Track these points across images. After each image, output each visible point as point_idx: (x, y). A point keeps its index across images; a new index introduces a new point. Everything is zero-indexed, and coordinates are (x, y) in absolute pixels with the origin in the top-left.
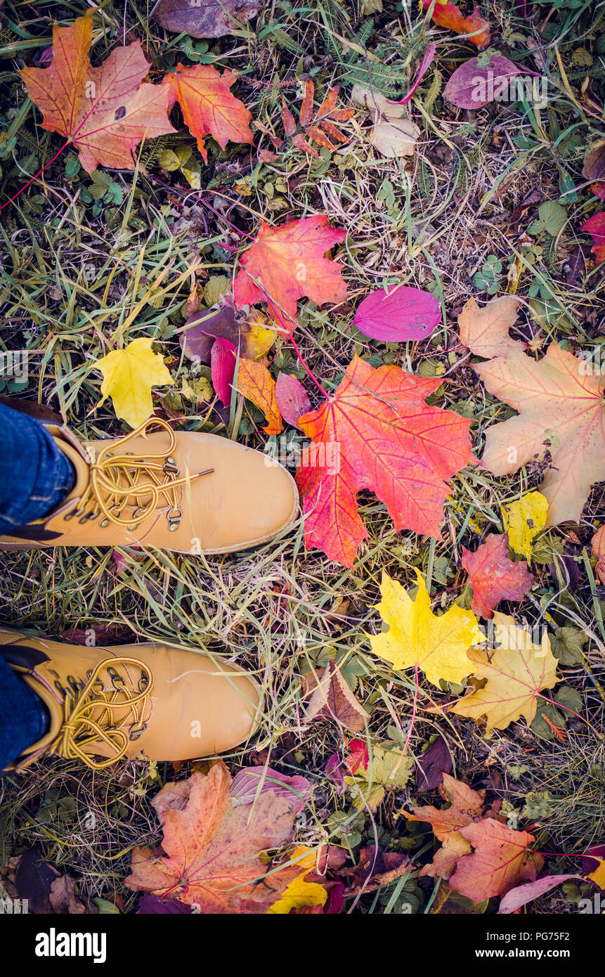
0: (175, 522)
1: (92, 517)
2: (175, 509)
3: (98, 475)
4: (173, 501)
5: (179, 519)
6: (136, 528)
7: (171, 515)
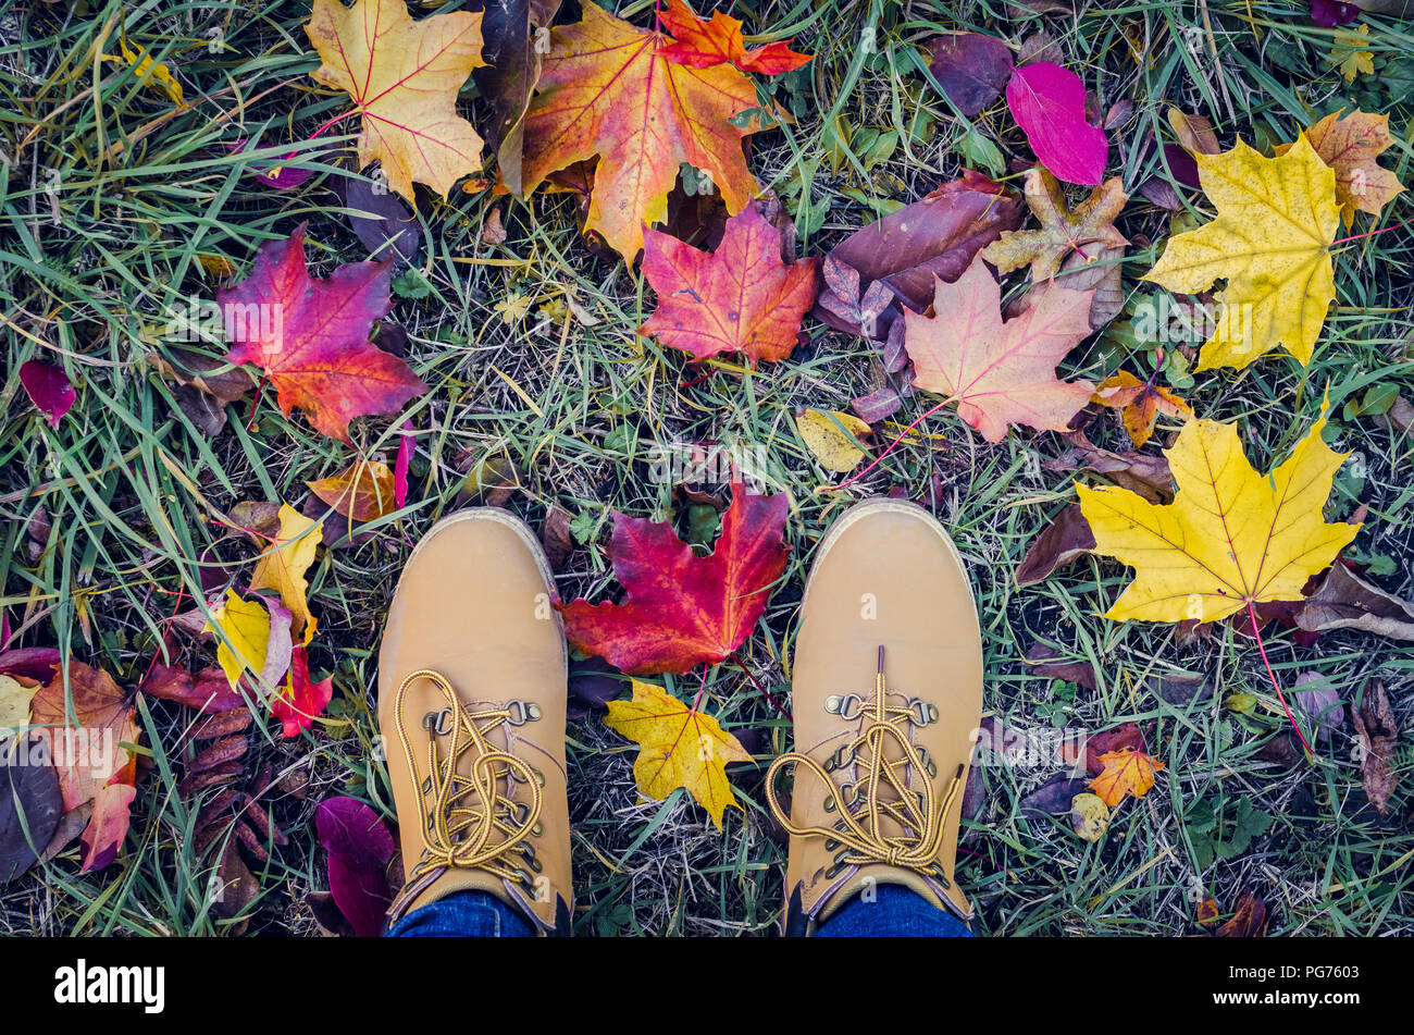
0: (527, 709)
1: (531, 854)
2: (507, 713)
3: (464, 854)
4: (494, 717)
5: (522, 704)
6: (540, 775)
7: (516, 720)
